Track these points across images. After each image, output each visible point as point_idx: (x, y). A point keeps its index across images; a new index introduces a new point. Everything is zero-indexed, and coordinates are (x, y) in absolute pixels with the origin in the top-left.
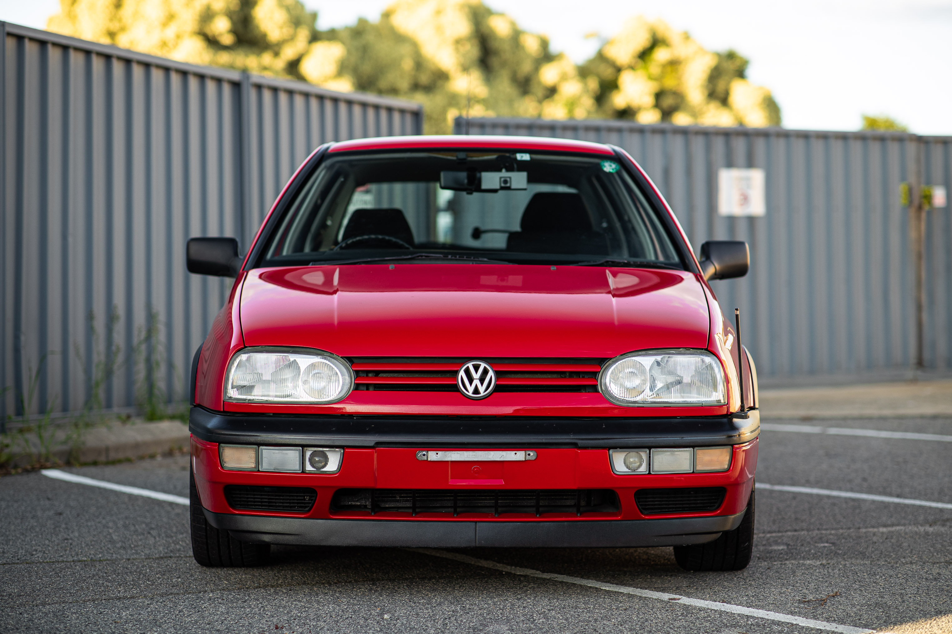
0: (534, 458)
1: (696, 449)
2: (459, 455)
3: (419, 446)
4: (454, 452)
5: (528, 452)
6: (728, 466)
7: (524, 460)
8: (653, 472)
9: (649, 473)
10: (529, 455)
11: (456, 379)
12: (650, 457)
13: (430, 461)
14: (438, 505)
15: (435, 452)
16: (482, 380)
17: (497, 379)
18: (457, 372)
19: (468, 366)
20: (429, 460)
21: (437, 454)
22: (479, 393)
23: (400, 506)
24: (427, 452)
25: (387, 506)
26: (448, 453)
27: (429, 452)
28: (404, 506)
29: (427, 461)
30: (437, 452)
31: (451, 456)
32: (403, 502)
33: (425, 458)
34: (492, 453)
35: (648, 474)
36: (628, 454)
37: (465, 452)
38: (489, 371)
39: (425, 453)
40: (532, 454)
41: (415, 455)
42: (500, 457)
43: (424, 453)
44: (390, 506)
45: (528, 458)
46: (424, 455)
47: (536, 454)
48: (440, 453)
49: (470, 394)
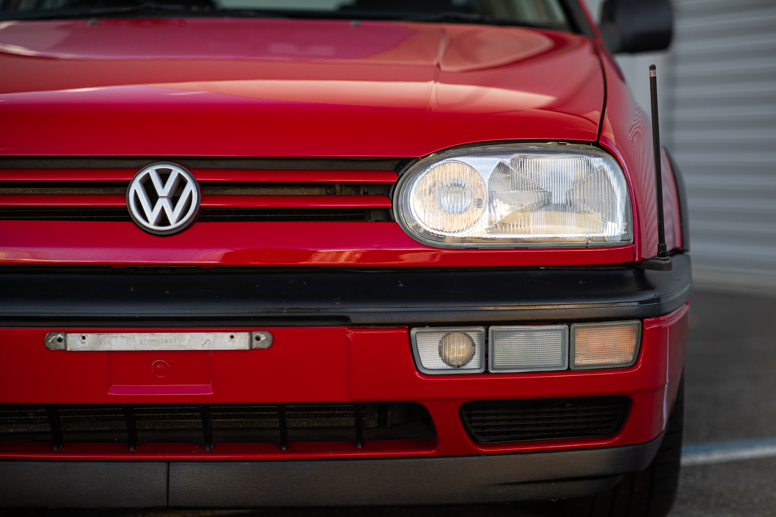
0: (267, 345)
1: (574, 325)
2: (125, 339)
3: (51, 324)
4: (115, 335)
5: (255, 334)
6: (634, 357)
7: (247, 348)
8: (493, 369)
9: (486, 372)
10: (258, 339)
11: (125, 197)
12: (487, 342)
13: (71, 352)
14: (106, 428)
15: (79, 334)
16: (174, 200)
17: (202, 198)
18: (127, 185)
19: (148, 174)
20: (69, 349)
21: (84, 338)
22: (168, 224)
23: (35, 430)
24: (65, 336)
25: (11, 430)
26: (103, 336)
27: (69, 335)
28: (42, 430)
29: (65, 351)
30: (84, 335)
31: (110, 343)
32: (40, 423)
33: (61, 346)
34: (188, 336)
35: (484, 372)
36: (444, 337)
37: (136, 335)
38: (187, 181)
39: (62, 337)
40: (263, 338)
41: (43, 341)
42: (203, 342)
43: (60, 336)
44: (17, 430)
45: (256, 344)
46: (60, 340)
47: (270, 337)
48: (89, 336)
49: (151, 225)
